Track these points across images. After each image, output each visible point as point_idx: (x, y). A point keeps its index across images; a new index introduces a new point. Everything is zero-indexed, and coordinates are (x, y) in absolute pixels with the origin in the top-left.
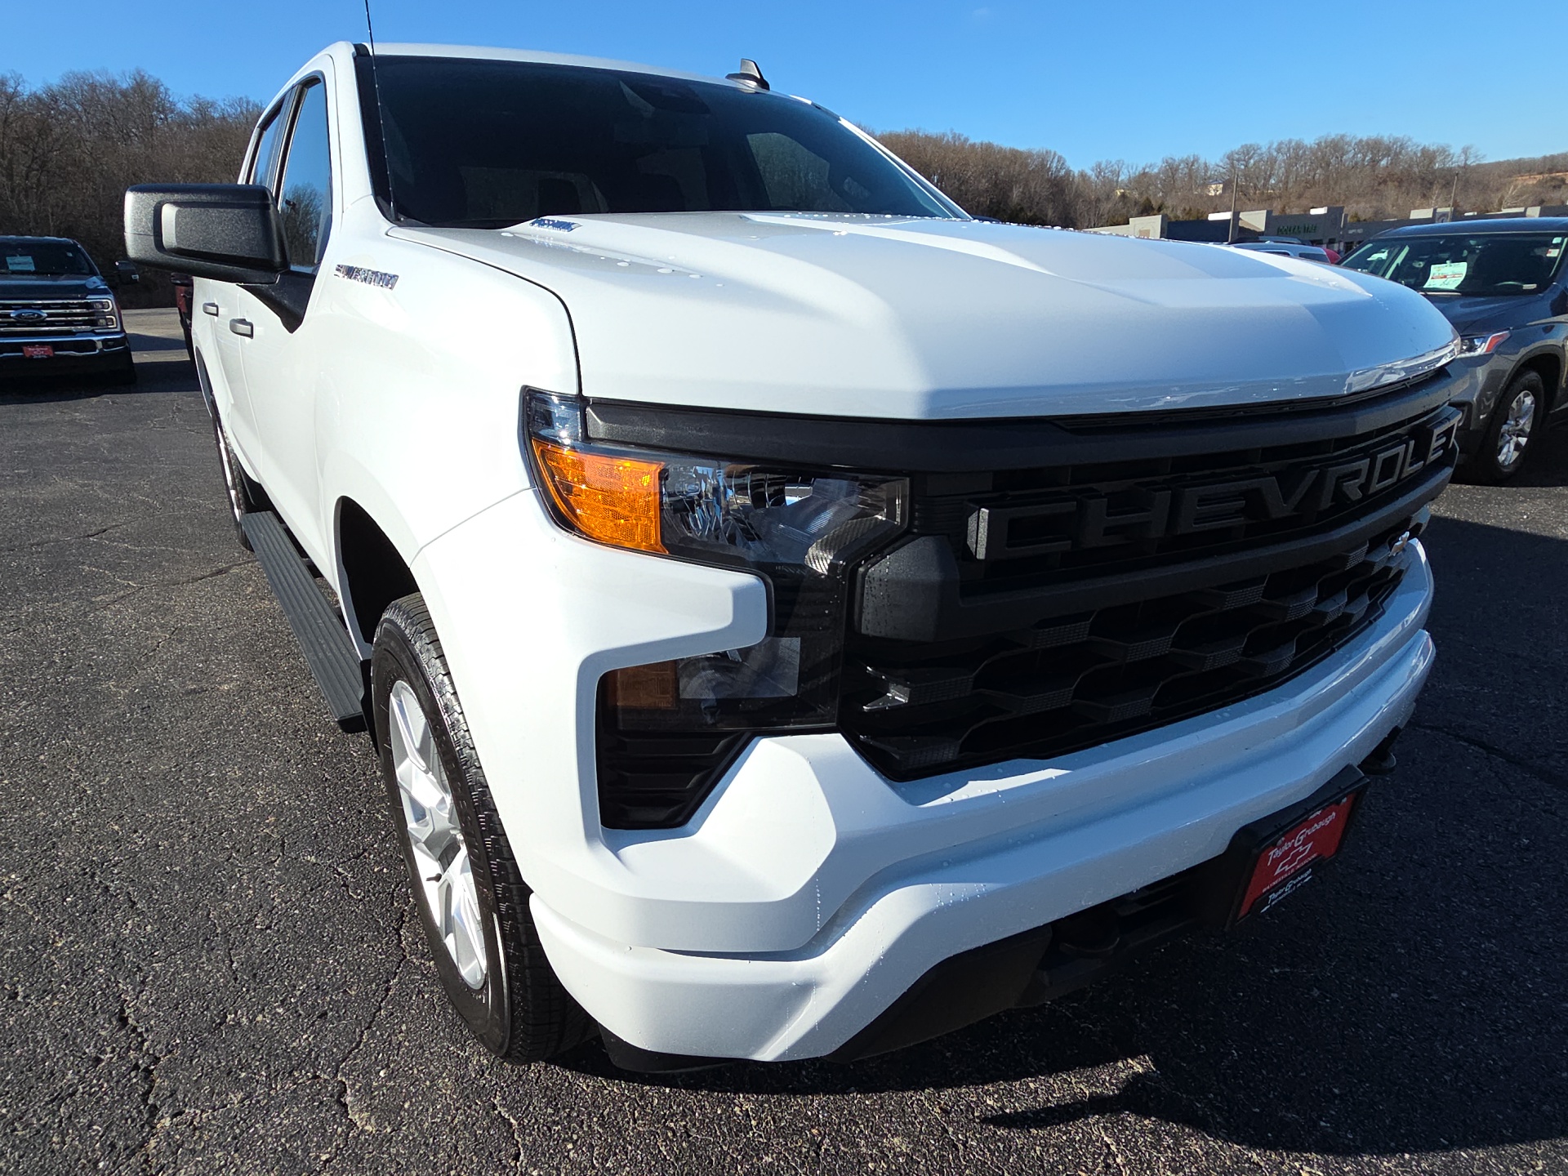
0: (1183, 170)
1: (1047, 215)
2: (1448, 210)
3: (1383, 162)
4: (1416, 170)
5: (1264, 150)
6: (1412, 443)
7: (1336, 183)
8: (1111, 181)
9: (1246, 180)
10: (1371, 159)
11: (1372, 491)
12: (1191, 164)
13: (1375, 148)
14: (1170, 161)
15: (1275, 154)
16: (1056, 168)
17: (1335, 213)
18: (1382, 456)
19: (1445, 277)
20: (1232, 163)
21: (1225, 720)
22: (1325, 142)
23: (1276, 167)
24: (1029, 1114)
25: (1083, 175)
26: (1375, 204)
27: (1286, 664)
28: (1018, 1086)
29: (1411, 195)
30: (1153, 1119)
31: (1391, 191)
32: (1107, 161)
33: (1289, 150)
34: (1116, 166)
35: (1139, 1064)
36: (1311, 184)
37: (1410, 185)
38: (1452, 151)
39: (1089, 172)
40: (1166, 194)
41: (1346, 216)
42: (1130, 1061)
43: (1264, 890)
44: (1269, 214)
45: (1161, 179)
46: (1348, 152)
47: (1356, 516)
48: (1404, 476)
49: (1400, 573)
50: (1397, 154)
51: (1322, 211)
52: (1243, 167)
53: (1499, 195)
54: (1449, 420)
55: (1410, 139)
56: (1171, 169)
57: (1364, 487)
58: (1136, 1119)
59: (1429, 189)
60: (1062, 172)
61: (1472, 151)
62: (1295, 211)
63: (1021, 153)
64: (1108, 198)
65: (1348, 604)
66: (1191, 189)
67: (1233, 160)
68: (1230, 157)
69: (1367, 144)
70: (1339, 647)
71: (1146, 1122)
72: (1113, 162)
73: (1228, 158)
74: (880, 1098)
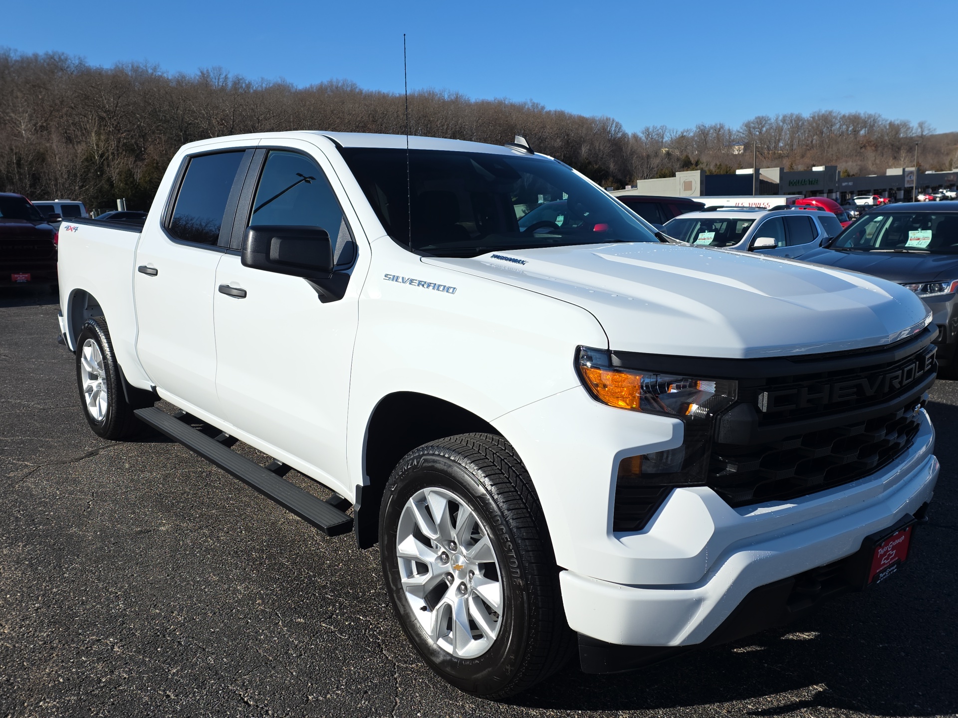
0: (712, 134)
1: (609, 168)
2: (913, 169)
3: (862, 132)
4: (886, 138)
5: (773, 121)
6: (918, 363)
7: (828, 147)
8: (657, 142)
9: (762, 144)
10: (853, 129)
11: (904, 384)
12: (718, 130)
13: (855, 120)
14: (702, 128)
15: (781, 124)
16: (615, 131)
17: (830, 171)
18: (906, 369)
19: (919, 239)
20: (750, 130)
21: (853, 487)
22: (818, 116)
23: (783, 134)
24: (771, 710)
25: (635, 137)
26: (859, 163)
27: (875, 464)
28: (762, 700)
29: (885, 156)
30: (833, 708)
31: (870, 154)
32: (653, 127)
33: (791, 122)
34: (660, 131)
35: (820, 687)
36: (810, 147)
37: (883, 149)
38: (911, 125)
39: (640, 135)
40: (700, 152)
41: (839, 172)
42: (815, 687)
43: (878, 571)
44: (782, 170)
45: (696, 141)
46: (835, 124)
47: (899, 395)
48: (916, 377)
49: (918, 425)
50: (872, 126)
51: (820, 169)
52: (758, 133)
53: (949, 158)
54: (932, 351)
55: (880, 116)
56: (703, 133)
57: (901, 383)
58: (825, 709)
59: (898, 153)
60: (620, 135)
61: (926, 125)
62: (800, 168)
63: (587, 119)
64: (656, 155)
65: (898, 437)
66: (719, 149)
67: (750, 127)
68: (748, 125)
69: (849, 118)
70: (896, 458)
71: (830, 710)
72: (658, 128)
73: (746, 126)
74: (693, 708)
